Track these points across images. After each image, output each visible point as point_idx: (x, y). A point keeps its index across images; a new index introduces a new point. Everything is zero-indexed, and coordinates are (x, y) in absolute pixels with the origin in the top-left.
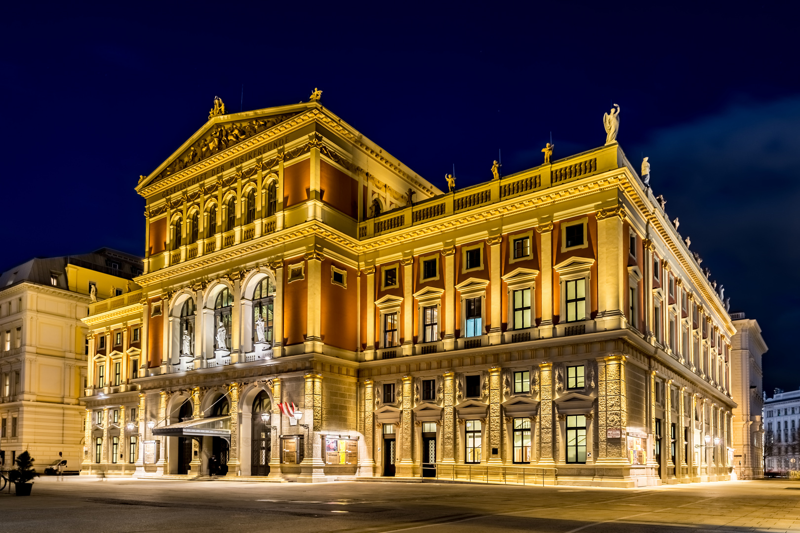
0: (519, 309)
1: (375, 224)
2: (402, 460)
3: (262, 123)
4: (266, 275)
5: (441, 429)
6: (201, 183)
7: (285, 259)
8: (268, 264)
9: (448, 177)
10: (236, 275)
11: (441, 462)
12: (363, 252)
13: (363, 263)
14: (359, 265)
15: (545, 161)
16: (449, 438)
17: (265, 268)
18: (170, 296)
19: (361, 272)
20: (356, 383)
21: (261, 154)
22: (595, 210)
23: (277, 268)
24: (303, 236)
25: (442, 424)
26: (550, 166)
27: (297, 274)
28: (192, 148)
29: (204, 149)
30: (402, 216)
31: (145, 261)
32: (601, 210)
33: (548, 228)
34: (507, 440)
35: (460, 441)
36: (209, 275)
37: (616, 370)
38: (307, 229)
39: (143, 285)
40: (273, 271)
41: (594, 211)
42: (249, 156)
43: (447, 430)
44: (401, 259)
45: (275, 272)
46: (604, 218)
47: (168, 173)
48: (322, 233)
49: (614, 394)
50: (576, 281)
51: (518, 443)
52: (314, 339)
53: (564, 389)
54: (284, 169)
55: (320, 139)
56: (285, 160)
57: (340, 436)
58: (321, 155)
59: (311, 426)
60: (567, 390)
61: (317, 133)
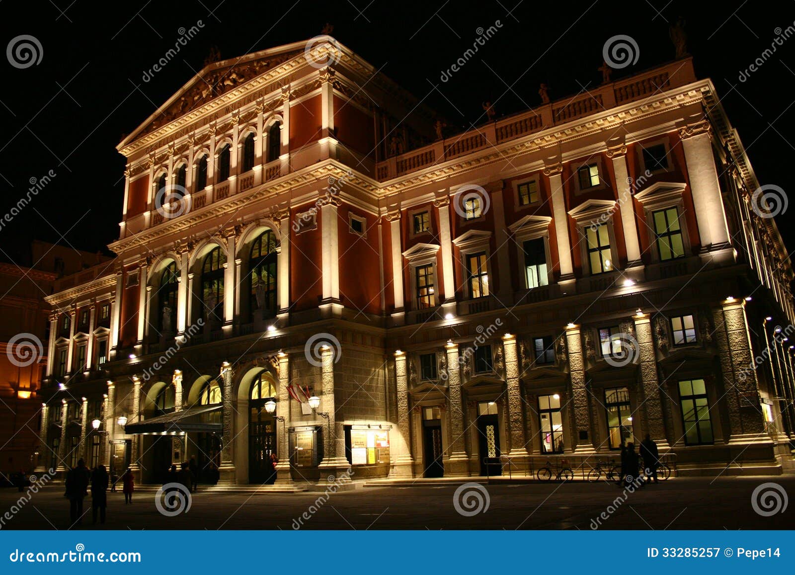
0: (594, 250)
1: (397, 163)
2: (452, 455)
3: (264, 64)
4: (267, 228)
5: (504, 410)
6: (190, 134)
7: (292, 207)
8: (271, 215)
9: (486, 105)
10: (231, 231)
11: (508, 454)
12: (385, 196)
13: (385, 208)
14: (379, 211)
15: (604, 80)
16: (516, 421)
17: (266, 220)
18: (149, 262)
19: (384, 218)
20: (383, 356)
21: (262, 96)
22: (677, 128)
23: (282, 219)
24: (314, 178)
25: (505, 403)
26: (613, 84)
27: (307, 224)
28: (183, 99)
29: (196, 98)
30: (430, 152)
31: (122, 224)
32: (685, 127)
33: (620, 152)
34: (598, 419)
35: (531, 423)
36: (197, 234)
37: (739, 316)
38: (320, 170)
39: (119, 252)
40: (276, 223)
41: (676, 130)
42: (248, 99)
43: (512, 410)
44: (434, 200)
45: (280, 224)
46: (689, 137)
47: (154, 127)
48: (338, 173)
49: (740, 348)
50: (665, 211)
51: (614, 422)
52: (332, 300)
53: (670, 345)
54: (290, 108)
55: (332, 74)
56: (291, 99)
57: (369, 426)
58: (334, 90)
59: (332, 415)
60: (674, 348)
61: (330, 68)
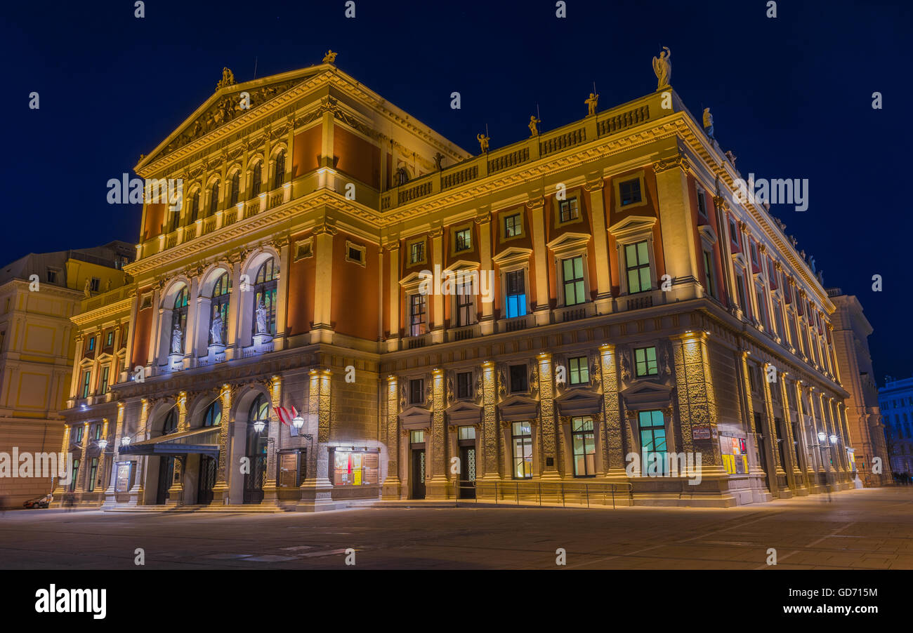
0: (570, 282)
1: (399, 194)
2: (433, 477)
3: (271, 90)
4: (271, 256)
5: (482, 435)
6: (204, 158)
7: (292, 235)
8: (272, 242)
9: (480, 137)
10: (236, 256)
11: (482, 478)
12: (386, 225)
13: (386, 237)
14: (381, 240)
15: (590, 113)
16: (491, 446)
17: (268, 247)
18: (162, 285)
19: (384, 247)
20: (377, 380)
21: (270, 123)
22: (652, 161)
23: (283, 246)
24: (311, 207)
25: (482, 429)
27: (304, 251)
28: (197, 122)
29: (209, 122)
30: (429, 183)
31: (139, 247)
32: (659, 161)
33: (598, 185)
34: (564, 446)
35: (505, 449)
36: (207, 259)
38: (316, 199)
39: (134, 274)
40: (277, 250)
41: (651, 163)
42: (257, 126)
43: (488, 436)
44: (429, 231)
45: (280, 251)
46: (663, 171)
47: (170, 150)
48: (334, 203)
49: (696, 381)
50: (636, 244)
51: (579, 451)
52: (322, 326)
53: (632, 377)
54: (294, 136)
55: (334, 103)
56: (295, 127)
57: (353, 448)
58: (335, 120)
59: (315, 437)
60: (636, 379)
61: (331, 97)
